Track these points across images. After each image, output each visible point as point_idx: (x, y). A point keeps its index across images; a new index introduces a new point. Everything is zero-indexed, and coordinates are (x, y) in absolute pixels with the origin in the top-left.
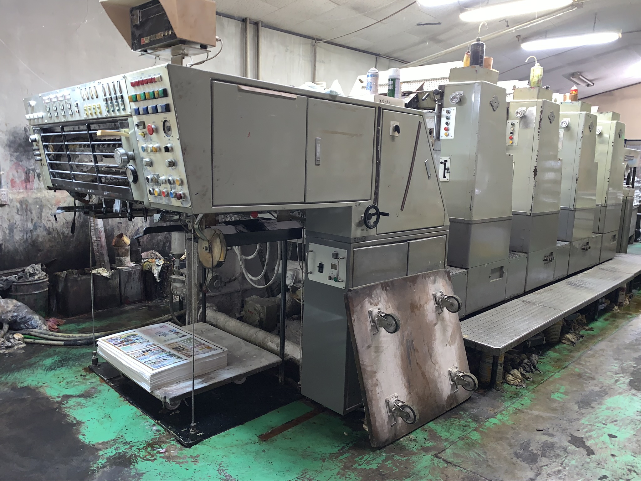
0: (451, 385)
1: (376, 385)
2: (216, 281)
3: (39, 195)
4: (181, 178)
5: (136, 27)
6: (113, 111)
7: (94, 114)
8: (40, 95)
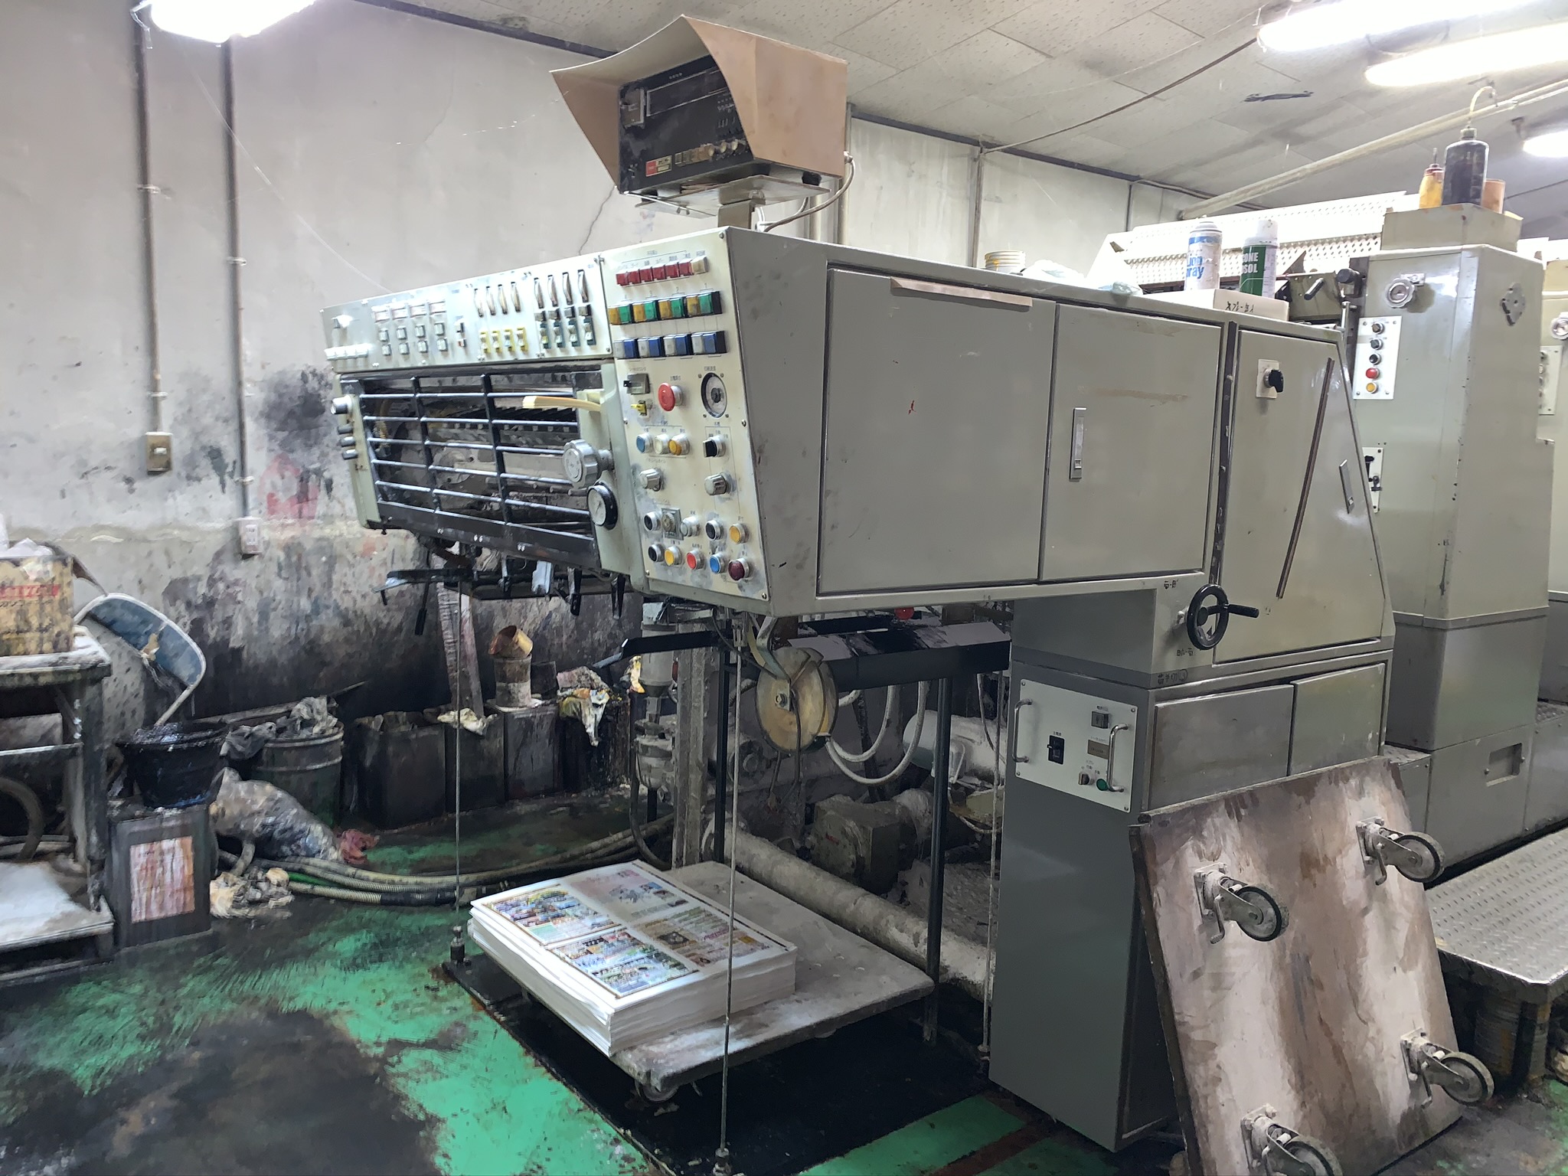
0: (1411, 1083)
1: (1217, 1080)
2: (749, 756)
3: (327, 531)
4: (744, 522)
5: (636, 132)
6: (560, 345)
7: (505, 350)
8: (365, 301)
